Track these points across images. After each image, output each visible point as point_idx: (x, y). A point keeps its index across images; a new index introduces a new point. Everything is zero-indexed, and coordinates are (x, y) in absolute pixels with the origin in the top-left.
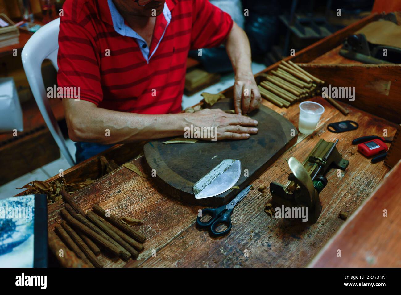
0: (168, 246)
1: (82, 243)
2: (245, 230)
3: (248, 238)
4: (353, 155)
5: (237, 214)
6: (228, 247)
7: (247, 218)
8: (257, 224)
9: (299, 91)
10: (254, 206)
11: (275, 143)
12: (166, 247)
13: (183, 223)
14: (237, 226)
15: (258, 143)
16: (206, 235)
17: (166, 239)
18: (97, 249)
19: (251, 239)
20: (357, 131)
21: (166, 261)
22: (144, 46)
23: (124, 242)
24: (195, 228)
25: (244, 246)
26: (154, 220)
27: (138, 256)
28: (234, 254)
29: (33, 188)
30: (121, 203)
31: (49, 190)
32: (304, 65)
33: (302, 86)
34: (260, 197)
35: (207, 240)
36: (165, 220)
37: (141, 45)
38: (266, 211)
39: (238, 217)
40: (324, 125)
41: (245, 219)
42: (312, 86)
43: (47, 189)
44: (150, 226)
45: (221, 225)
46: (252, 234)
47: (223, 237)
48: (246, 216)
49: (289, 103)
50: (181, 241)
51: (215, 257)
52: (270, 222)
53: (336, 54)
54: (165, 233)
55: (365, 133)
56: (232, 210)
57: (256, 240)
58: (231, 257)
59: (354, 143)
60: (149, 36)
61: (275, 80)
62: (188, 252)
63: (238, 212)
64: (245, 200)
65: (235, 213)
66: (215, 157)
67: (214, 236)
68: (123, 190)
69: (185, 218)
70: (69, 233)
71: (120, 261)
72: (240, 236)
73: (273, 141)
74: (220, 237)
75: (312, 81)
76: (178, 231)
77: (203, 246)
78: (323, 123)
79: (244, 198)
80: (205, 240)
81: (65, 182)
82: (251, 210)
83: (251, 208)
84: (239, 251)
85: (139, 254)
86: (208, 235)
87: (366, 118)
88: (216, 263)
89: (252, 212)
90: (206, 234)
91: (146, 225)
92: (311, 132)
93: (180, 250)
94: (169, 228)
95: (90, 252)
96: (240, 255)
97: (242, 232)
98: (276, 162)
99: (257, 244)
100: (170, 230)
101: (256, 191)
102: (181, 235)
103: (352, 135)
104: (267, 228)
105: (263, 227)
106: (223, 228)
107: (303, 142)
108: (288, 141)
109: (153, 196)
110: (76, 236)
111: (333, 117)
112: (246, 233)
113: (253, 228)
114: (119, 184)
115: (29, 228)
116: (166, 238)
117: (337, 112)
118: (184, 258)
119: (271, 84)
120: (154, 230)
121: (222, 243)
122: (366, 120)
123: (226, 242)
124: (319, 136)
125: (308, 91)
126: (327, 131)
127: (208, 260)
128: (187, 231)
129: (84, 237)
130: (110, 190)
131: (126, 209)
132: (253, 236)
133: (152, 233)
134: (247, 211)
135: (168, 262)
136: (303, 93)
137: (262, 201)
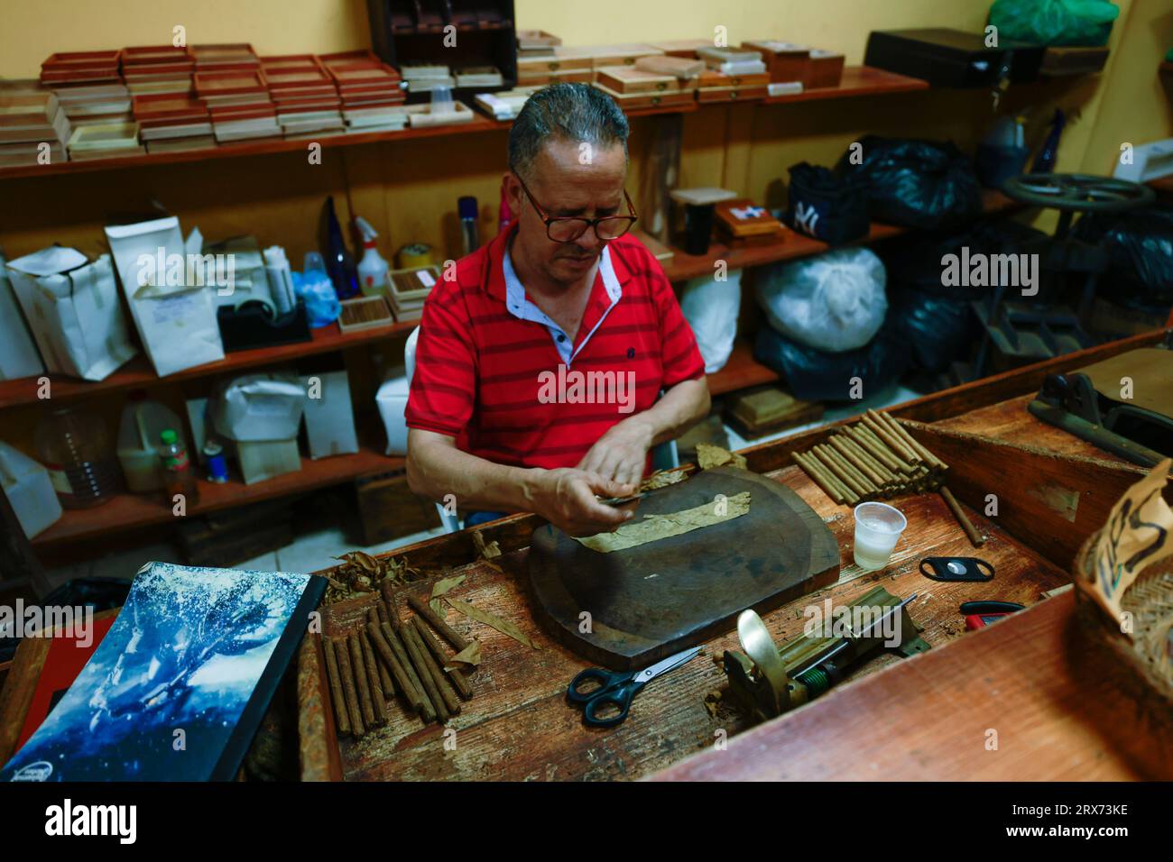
0: (504, 717)
1: (374, 673)
2: (651, 729)
3: (648, 746)
4: (949, 636)
5: (649, 696)
6: (604, 752)
7: (665, 709)
8: (679, 723)
9: (885, 476)
10: (689, 688)
11: (781, 574)
12: (500, 719)
13: (548, 684)
14: (640, 716)
15: (747, 567)
16: (576, 719)
17: (506, 705)
18: (391, 689)
19: (653, 749)
20: (987, 585)
21: (489, 743)
22: (562, 338)
23: (434, 690)
24: (563, 699)
25: (635, 758)
26: (503, 666)
27: (448, 721)
28: (609, 768)
29: (353, 563)
30: (464, 622)
31: (374, 572)
32: (914, 424)
33: (895, 467)
34: (709, 675)
35: (574, 727)
36: (520, 670)
37: (555, 335)
38: (708, 705)
39: (648, 702)
40: (917, 557)
41: (661, 708)
42: (918, 470)
43: (372, 569)
44: (491, 675)
45: (612, 707)
46: (660, 742)
47: (604, 731)
48: (664, 704)
49: (858, 498)
50: (529, 716)
51: (573, 763)
52: (705, 729)
53: (1021, 409)
54: (510, 694)
55: (1003, 593)
56: (643, 686)
57: (662, 754)
58: (601, 771)
59: (965, 610)
60: (575, 321)
61: (844, 445)
62: (530, 740)
63: (655, 690)
64: (678, 673)
65: (647, 692)
66: (651, 576)
67: (589, 724)
68: (477, 599)
69: (555, 677)
70: (363, 650)
71: (418, 720)
72: (635, 738)
73: (779, 568)
74: (599, 730)
75: (920, 459)
76: (531, 696)
77: (562, 736)
78: (916, 553)
79: (678, 667)
80: (570, 727)
81: (406, 563)
82: (681, 694)
83: (682, 691)
84: (620, 764)
85: (450, 718)
86: (580, 719)
87: (1024, 562)
88: (570, 774)
89: (680, 699)
90: (577, 715)
91: (486, 671)
92: (879, 566)
93: (520, 731)
94: (519, 687)
95: (378, 691)
96: (620, 773)
97: (644, 731)
98: (775, 612)
99: (660, 762)
100: (520, 691)
101: (708, 659)
102: (534, 706)
103: (970, 591)
104: (695, 736)
105: (687, 734)
106: (613, 713)
107: (851, 584)
108: (809, 575)
109: (519, 622)
110: (371, 659)
111: (945, 544)
112: (649, 735)
113: (667, 728)
114: (476, 587)
115: (280, 625)
116: (507, 703)
117: (961, 535)
118: (520, 748)
119: (835, 454)
120: (493, 683)
121: (597, 740)
122: (1021, 566)
123: (605, 740)
124: (893, 579)
125: (907, 479)
126: (918, 571)
127: (558, 764)
128: (547, 701)
129: (381, 664)
130: (457, 595)
131: (467, 633)
132: (659, 745)
133: (488, 688)
134: (672, 693)
135: (491, 745)
136: (893, 483)
137: (711, 683)
